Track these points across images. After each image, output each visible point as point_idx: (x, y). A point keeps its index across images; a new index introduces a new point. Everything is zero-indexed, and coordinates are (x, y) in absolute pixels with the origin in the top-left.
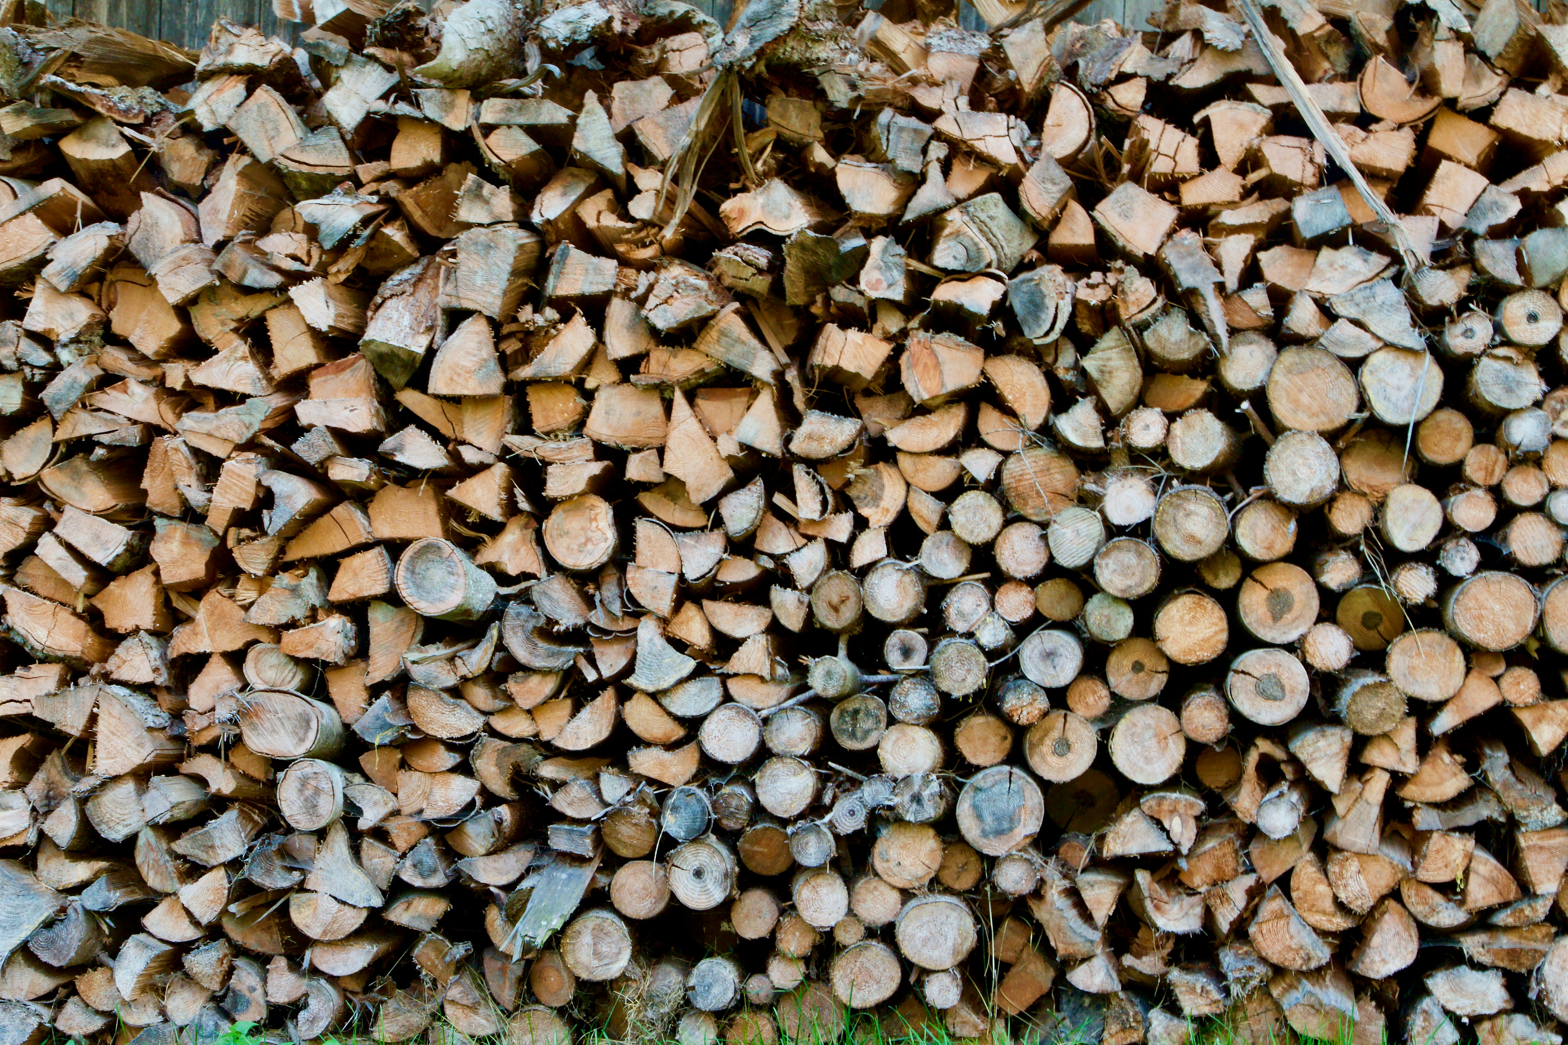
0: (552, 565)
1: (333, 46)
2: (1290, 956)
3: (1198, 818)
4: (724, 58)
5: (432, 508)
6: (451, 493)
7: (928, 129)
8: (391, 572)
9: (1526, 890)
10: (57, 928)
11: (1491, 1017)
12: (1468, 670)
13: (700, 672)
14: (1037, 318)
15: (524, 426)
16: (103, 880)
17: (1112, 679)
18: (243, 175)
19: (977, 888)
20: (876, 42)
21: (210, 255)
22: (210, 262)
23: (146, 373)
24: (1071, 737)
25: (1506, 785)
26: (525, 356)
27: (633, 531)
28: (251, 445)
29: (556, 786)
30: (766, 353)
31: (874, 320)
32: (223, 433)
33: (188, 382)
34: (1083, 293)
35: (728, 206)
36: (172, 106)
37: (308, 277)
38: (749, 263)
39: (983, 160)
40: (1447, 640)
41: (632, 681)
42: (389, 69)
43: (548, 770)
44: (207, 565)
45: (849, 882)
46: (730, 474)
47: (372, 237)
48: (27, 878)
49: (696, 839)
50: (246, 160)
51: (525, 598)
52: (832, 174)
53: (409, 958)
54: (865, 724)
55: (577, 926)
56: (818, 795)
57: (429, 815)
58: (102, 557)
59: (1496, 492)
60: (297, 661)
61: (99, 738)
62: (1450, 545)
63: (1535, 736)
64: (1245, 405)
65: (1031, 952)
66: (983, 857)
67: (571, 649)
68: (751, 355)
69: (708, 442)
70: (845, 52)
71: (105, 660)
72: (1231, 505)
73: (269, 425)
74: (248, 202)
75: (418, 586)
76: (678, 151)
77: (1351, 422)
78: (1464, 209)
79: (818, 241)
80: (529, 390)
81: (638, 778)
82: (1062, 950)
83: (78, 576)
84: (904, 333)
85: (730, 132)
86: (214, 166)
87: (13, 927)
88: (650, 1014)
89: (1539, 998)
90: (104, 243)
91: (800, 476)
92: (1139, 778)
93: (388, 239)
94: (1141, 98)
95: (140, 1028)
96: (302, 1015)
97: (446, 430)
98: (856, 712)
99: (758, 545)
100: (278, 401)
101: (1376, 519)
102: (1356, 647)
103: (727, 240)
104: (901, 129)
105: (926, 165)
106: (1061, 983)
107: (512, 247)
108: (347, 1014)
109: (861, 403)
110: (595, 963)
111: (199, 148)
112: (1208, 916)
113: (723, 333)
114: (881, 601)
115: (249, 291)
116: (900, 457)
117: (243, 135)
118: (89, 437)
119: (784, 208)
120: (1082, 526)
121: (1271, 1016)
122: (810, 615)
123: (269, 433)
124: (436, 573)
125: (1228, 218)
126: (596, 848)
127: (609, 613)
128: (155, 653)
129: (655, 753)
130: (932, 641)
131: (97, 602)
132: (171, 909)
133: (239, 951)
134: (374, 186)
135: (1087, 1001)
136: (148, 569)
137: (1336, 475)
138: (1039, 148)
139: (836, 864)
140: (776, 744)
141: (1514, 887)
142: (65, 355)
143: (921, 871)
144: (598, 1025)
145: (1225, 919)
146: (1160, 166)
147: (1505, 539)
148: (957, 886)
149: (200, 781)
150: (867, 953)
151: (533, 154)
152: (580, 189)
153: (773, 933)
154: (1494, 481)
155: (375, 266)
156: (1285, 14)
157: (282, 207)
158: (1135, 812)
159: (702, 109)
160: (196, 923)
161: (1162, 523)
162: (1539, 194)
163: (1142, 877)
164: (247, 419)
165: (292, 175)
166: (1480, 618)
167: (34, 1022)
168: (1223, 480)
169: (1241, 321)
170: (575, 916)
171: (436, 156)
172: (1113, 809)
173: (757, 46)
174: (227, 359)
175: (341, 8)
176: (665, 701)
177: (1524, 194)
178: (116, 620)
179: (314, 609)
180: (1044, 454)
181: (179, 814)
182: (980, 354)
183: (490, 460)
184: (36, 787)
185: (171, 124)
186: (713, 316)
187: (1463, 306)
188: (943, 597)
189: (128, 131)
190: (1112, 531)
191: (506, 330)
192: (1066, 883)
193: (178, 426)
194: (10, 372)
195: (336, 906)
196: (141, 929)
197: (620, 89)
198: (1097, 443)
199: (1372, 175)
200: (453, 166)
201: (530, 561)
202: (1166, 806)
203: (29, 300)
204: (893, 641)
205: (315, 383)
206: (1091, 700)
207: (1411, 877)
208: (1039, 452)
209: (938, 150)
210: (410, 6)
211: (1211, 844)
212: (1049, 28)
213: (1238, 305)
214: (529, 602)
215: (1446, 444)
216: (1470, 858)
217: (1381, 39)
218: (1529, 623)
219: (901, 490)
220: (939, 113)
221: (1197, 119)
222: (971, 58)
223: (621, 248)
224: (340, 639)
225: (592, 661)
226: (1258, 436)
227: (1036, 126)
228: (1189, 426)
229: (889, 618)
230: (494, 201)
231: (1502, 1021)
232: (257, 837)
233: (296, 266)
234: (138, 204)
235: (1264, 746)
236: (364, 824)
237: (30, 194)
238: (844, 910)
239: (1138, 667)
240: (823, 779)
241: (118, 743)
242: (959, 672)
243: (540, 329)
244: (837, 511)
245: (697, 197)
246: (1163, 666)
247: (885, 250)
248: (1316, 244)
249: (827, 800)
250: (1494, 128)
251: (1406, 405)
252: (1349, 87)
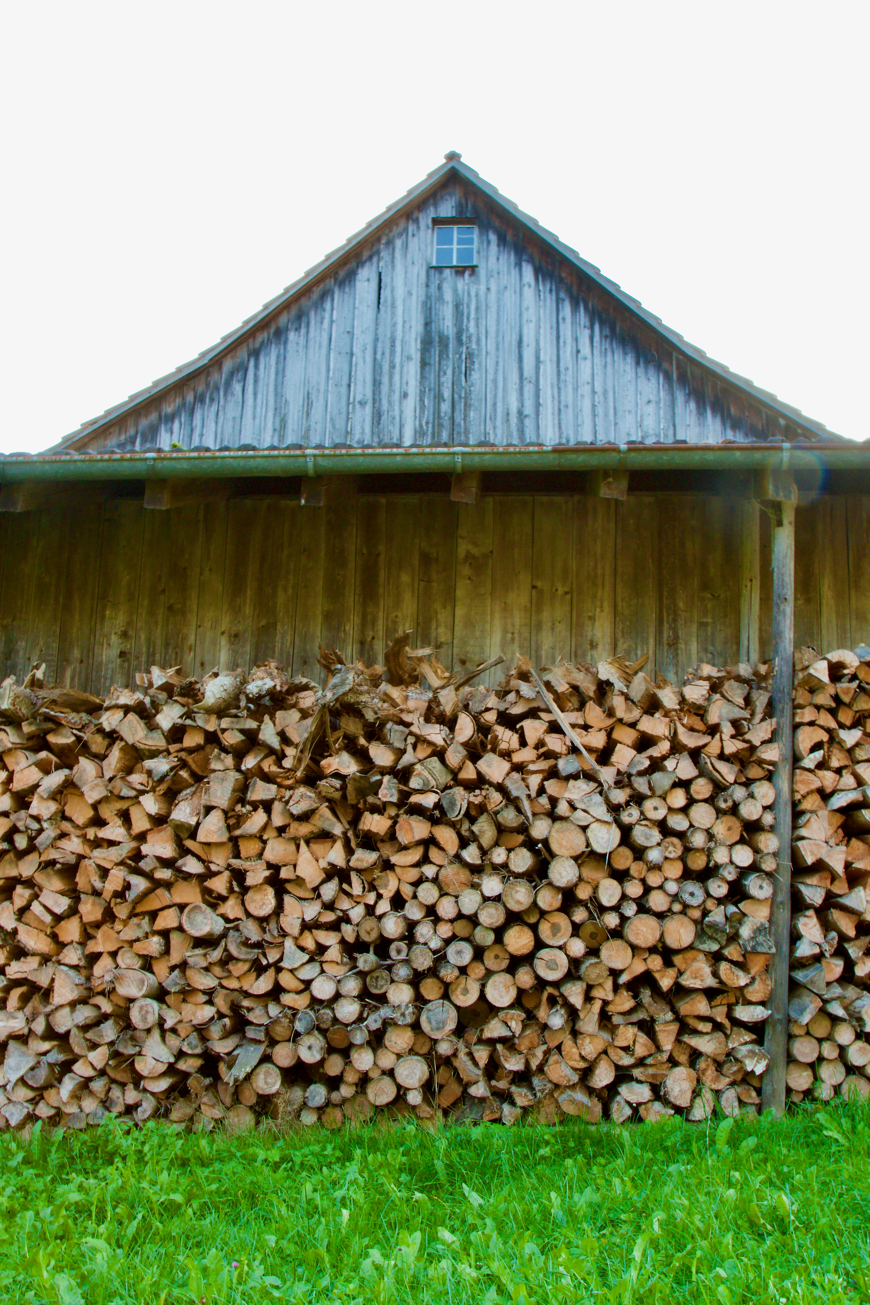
0: (248, 915)
1: (160, 696)
2: (561, 1079)
3: (522, 1021)
4: (322, 702)
5: (198, 890)
6: (206, 884)
7: (407, 731)
8: (180, 918)
9: (659, 1049)
10: (37, 1070)
11: (645, 1103)
12: (633, 956)
13: (311, 960)
14: (453, 810)
15: (237, 855)
16: (55, 1050)
17: (486, 962)
18: (122, 749)
19: (429, 1053)
20: (386, 694)
21: (107, 783)
22: (107, 786)
23: (79, 832)
24: (469, 987)
25: (650, 1004)
26: (238, 825)
27: (282, 900)
28: (122, 863)
29: (249, 1010)
30: (339, 824)
31: (385, 810)
32: (110, 858)
33: (96, 836)
34: (472, 799)
35: (323, 763)
36: (94, 721)
37: (147, 792)
38: (332, 787)
39: (430, 743)
40: (625, 944)
41: (282, 964)
42: (183, 706)
43: (246, 1003)
44: (103, 914)
45: (375, 1051)
46: (324, 876)
47: (175, 775)
48: (24, 1048)
49: (309, 1032)
50: (123, 743)
51: (237, 929)
52: (367, 749)
53: (186, 1084)
54: (381, 982)
55: (258, 1071)
56: (361, 1013)
57: (195, 1022)
58: (58, 910)
59: (643, 881)
60: (140, 956)
61: (55, 988)
62: (625, 904)
63: (661, 984)
64: (540, 845)
65: (452, 1081)
66: (431, 1039)
67: (256, 951)
68: (333, 825)
69: (315, 862)
70: (373, 698)
71: (58, 954)
72: (535, 887)
73: (130, 854)
74: (123, 761)
75: (191, 924)
76: (302, 740)
77: (583, 852)
78: (627, 764)
79: (361, 777)
80: (239, 840)
81: (284, 1006)
82: (465, 1079)
83: (48, 919)
84: (397, 816)
85: (325, 731)
86: (110, 745)
87: (18, 1069)
88: (289, 1109)
89: (665, 1095)
90: (63, 778)
91: (354, 877)
92: (497, 1004)
93: (181, 776)
94: (495, 718)
95: (70, 1114)
96: (140, 1109)
97: (204, 857)
98: (377, 977)
99: (336, 906)
100: (134, 844)
101: (594, 893)
102: (587, 947)
103: (322, 776)
104: (396, 731)
105: (406, 745)
106: (465, 1093)
107: (233, 780)
108: (158, 1109)
109: (379, 845)
110: (265, 1087)
111: (104, 738)
112: (527, 1063)
113: (321, 816)
114: (388, 929)
115: (123, 798)
116: (396, 868)
117: (122, 733)
118: (54, 860)
119: (347, 763)
120: (473, 897)
121: (554, 1105)
122: (358, 936)
123: (130, 858)
124: (199, 918)
125: (532, 767)
126: (266, 1036)
127: (272, 935)
128: (79, 952)
129: (292, 995)
130: (410, 946)
131: (56, 930)
132: (84, 1063)
133: (113, 1081)
134: (176, 754)
135: (476, 1101)
136: (78, 916)
137: (577, 875)
138: (453, 738)
139: (369, 1043)
140: (343, 991)
141: (654, 1047)
142: (45, 825)
143: (405, 1046)
144: (266, 1114)
145: (534, 1064)
146: (503, 746)
147: (647, 900)
148: (421, 1052)
149: (98, 1007)
150: (382, 1081)
151: (242, 741)
152: (262, 756)
153: (342, 1073)
154: (642, 876)
155: (175, 787)
156: (553, 684)
157: (137, 762)
158: (496, 1019)
159: (313, 722)
160: (94, 1068)
161: (506, 896)
162: (657, 758)
163: (499, 1047)
164: (120, 852)
165: (142, 750)
166: (638, 934)
167: (26, 1111)
168: (531, 877)
169: (537, 810)
170: (256, 1067)
171: (202, 741)
172: (487, 1018)
173: (336, 697)
174: (112, 827)
175: (164, 681)
176: (296, 973)
177: (651, 758)
178: (63, 938)
179: (147, 933)
180: (456, 867)
181: (88, 1021)
182: (429, 824)
183: (222, 870)
184: (28, 1009)
185: (93, 728)
186: (317, 808)
187: (627, 804)
188: (414, 928)
189: (75, 731)
190: (485, 899)
191: (230, 815)
192: (467, 1050)
193: (91, 855)
194: (22, 832)
195: (154, 1062)
196: (71, 1071)
197: (279, 714)
198: (478, 862)
199: (590, 750)
200: (209, 746)
201: (240, 913)
202: (509, 1016)
203: (31, 802)
204: (393, 947)
205: (149, 837)
206: (477, 971)
207: (611, 1045)
208: (454, 866)
209: (411, 740)
210: (193, 680)
211: (528, 1032)
212: (457, 689)
213: (536, 804)
214: (238, 930)
215: (622, 861)
216: (636, 1035)
217: (592, 694)
218: (658, 936)
219: (397, 882)
220: (411, 724)
221: (518, 726)
222: (425, 701)
223: (279, 780)
224: (158, 946)
225: (265, 955)
226: (545, 859)
227: (452, 729)
228: (517, 854)
229: (391, 937)
230: (226, 760)
231: (650, 1105)
232: (121, 1031)
233: (142, 788)
234: (78, 762)
235: (550, 990)
236: (168, 1025)
237: (33, 758)
238: (372, 1063)
239: (497, 957)
240: (364, 1006)
241: (63, 991)
242: (421, 960)
243: (244, 814)
244: (369, 891)
245: (311, 758)
246: (507, 956)
247: (389, 781)
248: (568, 778)
249: (365, 1015)
250: (638, 730)
251: (605, 845)
252: (579, 714)
